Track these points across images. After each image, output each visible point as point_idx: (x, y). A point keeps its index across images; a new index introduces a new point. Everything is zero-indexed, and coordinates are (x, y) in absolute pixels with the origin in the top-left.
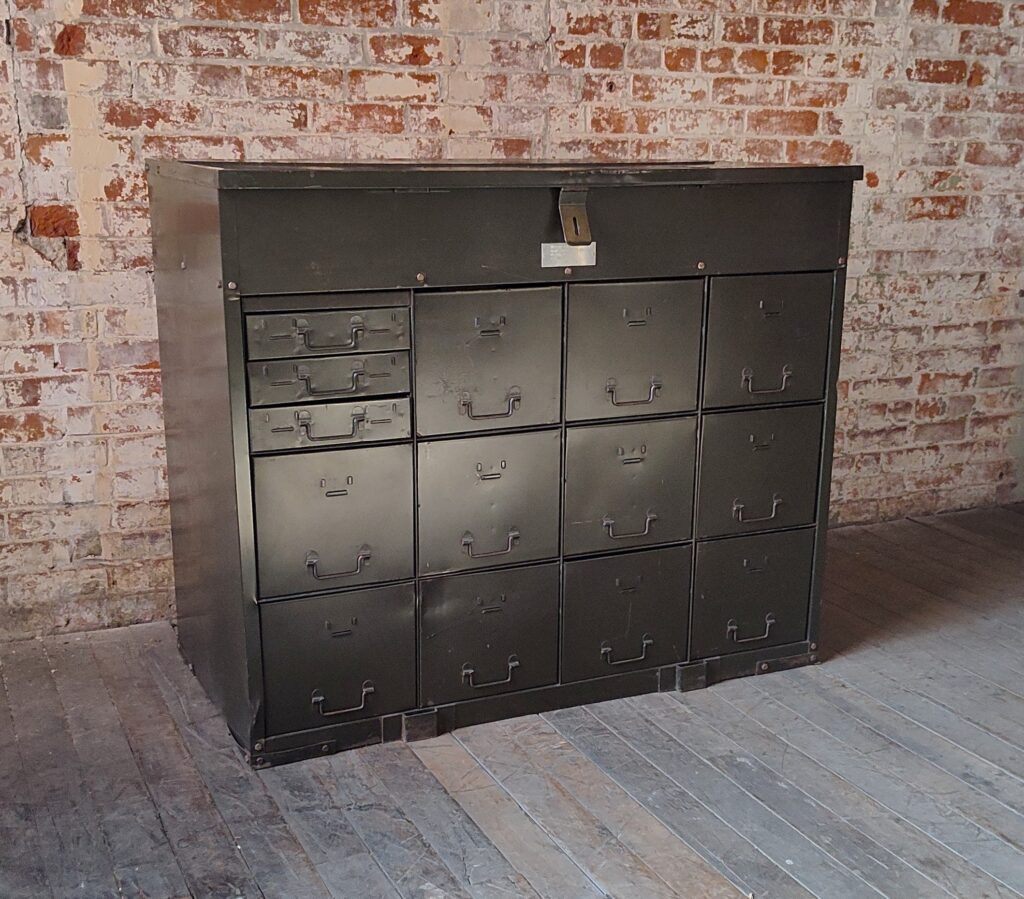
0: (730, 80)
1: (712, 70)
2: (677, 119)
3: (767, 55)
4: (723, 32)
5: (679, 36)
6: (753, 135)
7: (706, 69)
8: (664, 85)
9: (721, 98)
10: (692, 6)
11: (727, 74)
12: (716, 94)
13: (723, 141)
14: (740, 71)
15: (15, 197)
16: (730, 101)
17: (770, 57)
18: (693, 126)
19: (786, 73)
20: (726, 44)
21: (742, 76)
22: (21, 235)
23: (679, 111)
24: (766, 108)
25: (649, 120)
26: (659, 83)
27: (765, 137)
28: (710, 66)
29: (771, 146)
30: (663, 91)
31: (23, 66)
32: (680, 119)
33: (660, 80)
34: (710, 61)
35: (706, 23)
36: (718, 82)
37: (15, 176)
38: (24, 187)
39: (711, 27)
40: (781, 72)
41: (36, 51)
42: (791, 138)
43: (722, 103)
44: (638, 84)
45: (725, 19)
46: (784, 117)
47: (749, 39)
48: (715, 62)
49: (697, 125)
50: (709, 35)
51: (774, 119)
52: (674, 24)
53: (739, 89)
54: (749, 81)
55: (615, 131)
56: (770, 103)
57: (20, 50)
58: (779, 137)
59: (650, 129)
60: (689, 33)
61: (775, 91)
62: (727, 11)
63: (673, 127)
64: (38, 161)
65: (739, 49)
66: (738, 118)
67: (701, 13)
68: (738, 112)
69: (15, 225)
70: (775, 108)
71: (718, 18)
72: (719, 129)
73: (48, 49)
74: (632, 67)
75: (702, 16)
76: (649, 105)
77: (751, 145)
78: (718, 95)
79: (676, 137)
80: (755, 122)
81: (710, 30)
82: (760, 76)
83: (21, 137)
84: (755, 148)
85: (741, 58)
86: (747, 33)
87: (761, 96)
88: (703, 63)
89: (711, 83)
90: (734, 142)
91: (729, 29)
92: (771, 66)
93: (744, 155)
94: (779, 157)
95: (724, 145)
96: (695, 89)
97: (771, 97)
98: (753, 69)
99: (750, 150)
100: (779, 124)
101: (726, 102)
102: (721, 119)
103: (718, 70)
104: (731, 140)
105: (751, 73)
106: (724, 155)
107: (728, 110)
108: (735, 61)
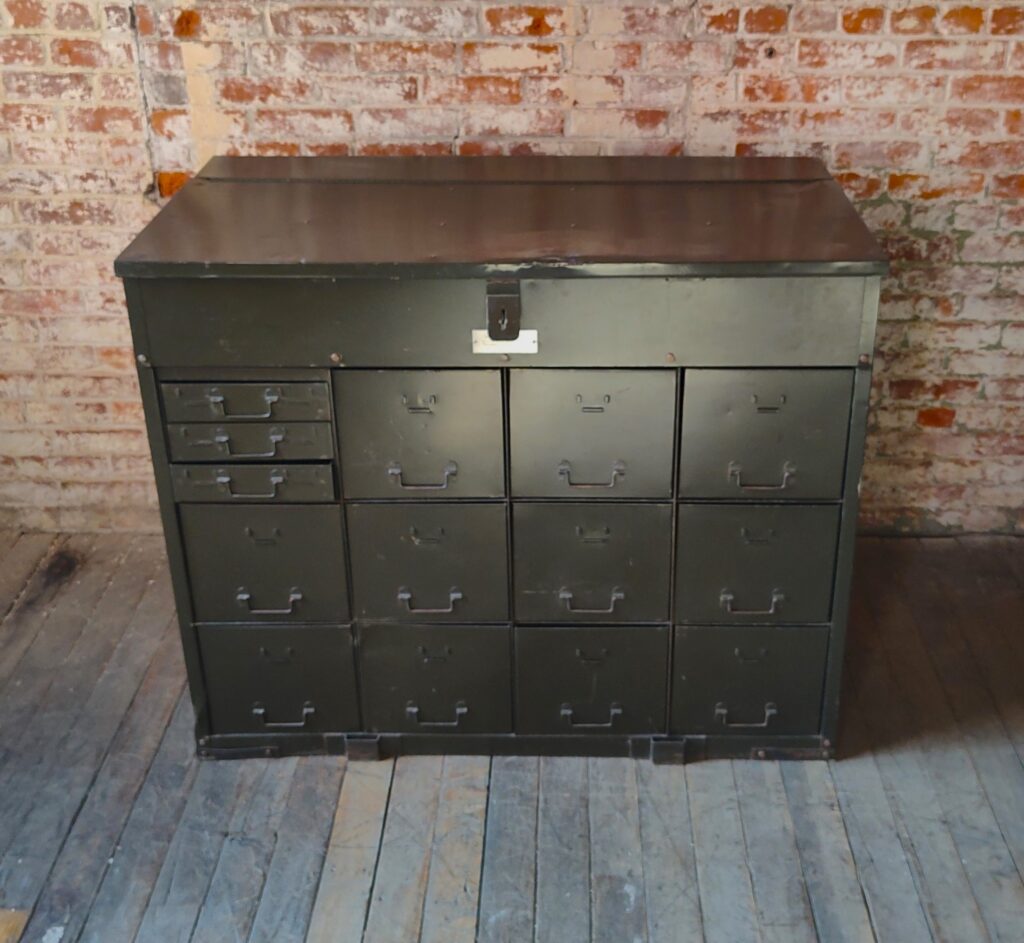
0: (929, 43)
1: (905, 32)
2: (855, 86)
3: (984, 14)
6: (957, 103)
7: (896, 30)
8: (839, 50)
9: (915, 63)
11: (927, 36)
12: (908, 59)
13: (916, 110)
14: (944, 31)
15: (144, 164)
16: (929, 66)
17: (988, 15)
18: (876, 94)
19: (1009, 32)
21: (947, 37)
22: (151, 196)
23: (857, 78)
24: (979, 73)
25: (818, 88)
26: (832, 48)
27: (974, 106)
28: (903, 28)
29: (982, 116)
30: (837, 56)
31: (147, 48)
32: (859, 87)
33: (835, 44)
34: (902, 22)
36: (912, 46)
37: (142, 146)
38: (151, 155)
40: (1002, 31)
41: (157, 35)
42: (1012, 106)
43: (916, 68)
44: (806, 50)
46: (1004, 83)
48: (910, 23)
49: (882, 93)
51: (988, 86)
53: (941, 53)
54: (955, 43)
55: (774, 100)
56: (985, 67)
57: (142, 35)
58: (995, 105)
59: (819, 97)
61: (992, 54)
63: (848, 96)
64: (162, 132)
65: (944, 6)
66: (938, 83)
68: (938, 79)
69: (144, 188)
70: (991, 73)
72: (911, 97)
73: (167, 33)
74: (798, 31)
76: (818, 72)
77: (954, 115)
78: (911, 59)
79: (853, 106)
80: (961, 90)
82: (973, 37)
83: (147, 112)
84: (959, 119)
85: (947, 17)
87: (971, 60)
88: (892, 25)
89: (903, 47)
90: (931, 111)
92: (989, 25)
93: (944, 126)
94: (993, 129)
95: (916, 115)
96: (881, 53)
97: (986, 60)
98: (962, 29)
99: (952, 121)
100: (996, 90)
101: (922, 67)
102: (915, 87)
103: (914, 31)
104: (927, 110)
105: (960, 34)
106: (916, 126)
107: (925, 76)
108: (938, 21)
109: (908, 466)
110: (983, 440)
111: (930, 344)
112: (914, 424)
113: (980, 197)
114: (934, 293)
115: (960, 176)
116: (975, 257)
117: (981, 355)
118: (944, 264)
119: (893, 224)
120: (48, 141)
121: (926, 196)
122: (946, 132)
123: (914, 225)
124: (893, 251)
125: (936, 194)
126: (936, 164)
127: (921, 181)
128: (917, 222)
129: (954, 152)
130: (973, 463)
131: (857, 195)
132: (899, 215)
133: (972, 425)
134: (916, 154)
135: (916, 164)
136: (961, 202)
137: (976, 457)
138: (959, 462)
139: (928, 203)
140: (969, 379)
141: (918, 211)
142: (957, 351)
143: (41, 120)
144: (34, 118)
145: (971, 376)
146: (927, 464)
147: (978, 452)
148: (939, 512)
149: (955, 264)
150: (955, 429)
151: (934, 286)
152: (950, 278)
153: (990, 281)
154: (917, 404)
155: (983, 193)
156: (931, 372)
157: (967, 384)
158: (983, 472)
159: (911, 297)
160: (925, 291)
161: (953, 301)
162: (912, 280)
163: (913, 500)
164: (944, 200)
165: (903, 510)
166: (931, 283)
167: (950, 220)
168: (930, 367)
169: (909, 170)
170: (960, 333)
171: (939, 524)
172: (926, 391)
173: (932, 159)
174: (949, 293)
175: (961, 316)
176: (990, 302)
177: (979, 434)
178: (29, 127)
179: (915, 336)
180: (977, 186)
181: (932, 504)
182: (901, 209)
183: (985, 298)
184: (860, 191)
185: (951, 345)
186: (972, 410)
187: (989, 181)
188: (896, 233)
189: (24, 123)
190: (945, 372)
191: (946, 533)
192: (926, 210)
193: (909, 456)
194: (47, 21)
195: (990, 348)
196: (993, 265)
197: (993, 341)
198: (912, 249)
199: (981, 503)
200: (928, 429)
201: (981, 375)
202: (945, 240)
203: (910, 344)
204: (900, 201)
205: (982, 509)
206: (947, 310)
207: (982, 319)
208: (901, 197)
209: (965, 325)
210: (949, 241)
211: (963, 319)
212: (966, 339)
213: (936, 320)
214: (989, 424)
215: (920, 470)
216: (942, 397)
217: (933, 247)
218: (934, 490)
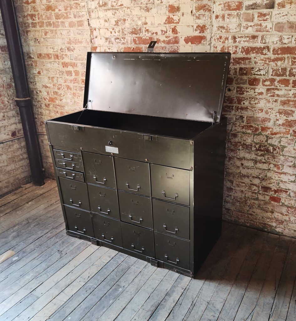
0: (273, 89)
1: (266, 86)
2: (252, 101)
4: (272, 73)
5: (254, 74)
6: (281, 107)
7: (264, 85)
8: (249, 90)
9: (269, 95)
10: (260, 65)
11: (273, 87)
13: (269, 109)
14: (278, 86)
16: (273, 96)
17: (291, 82)
18: (258, 103)
20: (273, 77)
21: (279, 88)
23: (253, 98)
24: (288, 99)
25: (242, 100)
26: (246, 89)
27: (287, 109)
28: (265, 84)
30: (247, 92)
32: (253, 101)
33: (246, 88)
34: (265, 83)
35: (265, 70)
36: (268, 90)
39: (266, 71)
43: (269, 96)
44: (238, 89)
45: (272, 69)
47: (282, 75)
48: (268, 83)
49: (259, 103)
50: (266, 74)
51: (291, 103)
52: (253, 70)
53: (277, 92)
54: (281, 90)
55: (229, 103)
59: (242, 103)
60: (258, 74)
61: (293, 93)
62: (274, 66)
63: (250, 103)
65: (278, 78)
66: (276, 101)
67: (264, 67)
68: (276, 100)
70: (292, 99)
71: (270, 68)
72: (268, 105)
74: (237, 84)
75: (264, 68)
76: (242, 96)
77: (281, 111)
78: (268, 94)
79: (251, 106)
80: (283, 104)
81: (266, 72)
82: (287, 88)
84: (282, 112)
85: (278, 82)
86: (281, 73)
87: (286, 95)
88: (263, 83)
89: (266, 90)
90: (274, 109)
91: (274, 72)
92: (291, 85)
93: (278, 114)
94: (293, 116)
95: (270, 110)
96: (259, 92)
97: (291, 95)
98: (283, 86)
99: (280, 113)
100: (294, 104)
101: (271, 96)
102: (269, 102)
103: (269, 85)
104: (273, 109)
105: (283, 87)
106: (269, 113)
107: (272, 99)
108: (276, 83)
109: (267, 212)
110: (289, 209)
111: (274, 178)
112: (269, 200)
113: (289, 136)
114: (275, 163)
115: (283, 129)
116: (287, 154)
117: (289, 183)
118: (277, 155)
119: (262, 141)
120: (80, 101)
121: (272, 134)
122: (278, 116)
123: (269, 142)
124: (263, 149)
125: (275, 134)
126: (275, 125)
127: (271, 130)
128: (270, 141)
129: (281, 122)
130: (286, 215)
131: (252, 132)
132: (264, 138)
133: (286, 204)
134: (269, 122)
135: (270, 124)
136: (283, 137)
137: (287, 214)
138: (282, 214)
139: (273, 136)
140: (285, 190)
141: (270, 138)
142: (282, 181)
143: (79, 96)
144: (78, 96)
145: (286, 189)
146: (272, 212)
147: (288, 212)
148: (276, 227)
149: (281, 155)
150: (281, 204)
151: (275, 161)
152: (279, 159)
153: (292, 162)
154: (269, 194)
155: (290, 135)
156: (274, 186)
157: (284, 191)
158: (289, 219)
159: (268, 163)
160: (272, 162)
161: (280, 166)
162: (268, 158)
163: (268, 222)
164: (278, 136)
165: (265, 224)
166: (274, 160)
167: (280, 142)
168: (273, 184)
169: (267, 126)
170: (282, 176)
171: (276, 230)
172: (272, 191)
173: (274, 123)
174: (279, 163)
175: (282, 171)
176: (292, 168)
177: (288, 207)
178: (77, 98)
179: (269, 174)
180: (288, 133)
181: (274, 224)
182: (265, 137)
183: (290, 167)
184: (253, 131)
185: (280, 179)
186: (286, 199)
187: (291, 131)
188: (263, 144)
189: (76, 97)
190: (278, 187)
191: (278, 234)
192: (272, 138)
193: (267, 209)
194: (80, 75)
195: (291, 182)
196: (293, 157)
197: (293, 180)
198: (268, 149)
199: (289, 228)
200: (273, 202)
201: (289, 190)
202: (278, 148)
203: (268, 177)
204: (265, 135)
205: (289, 229)
206: (279, 168)
207: (289, 173)
208: (265, 134)
209: (284, 174)
210: (279, 148)
211: (283, 172)
212: (284, 178)
213: (275, 171)
214: (291, 204)
215: (270, 214)
216: (277, 194)
217: (274, 149)
218: (274, 220)
